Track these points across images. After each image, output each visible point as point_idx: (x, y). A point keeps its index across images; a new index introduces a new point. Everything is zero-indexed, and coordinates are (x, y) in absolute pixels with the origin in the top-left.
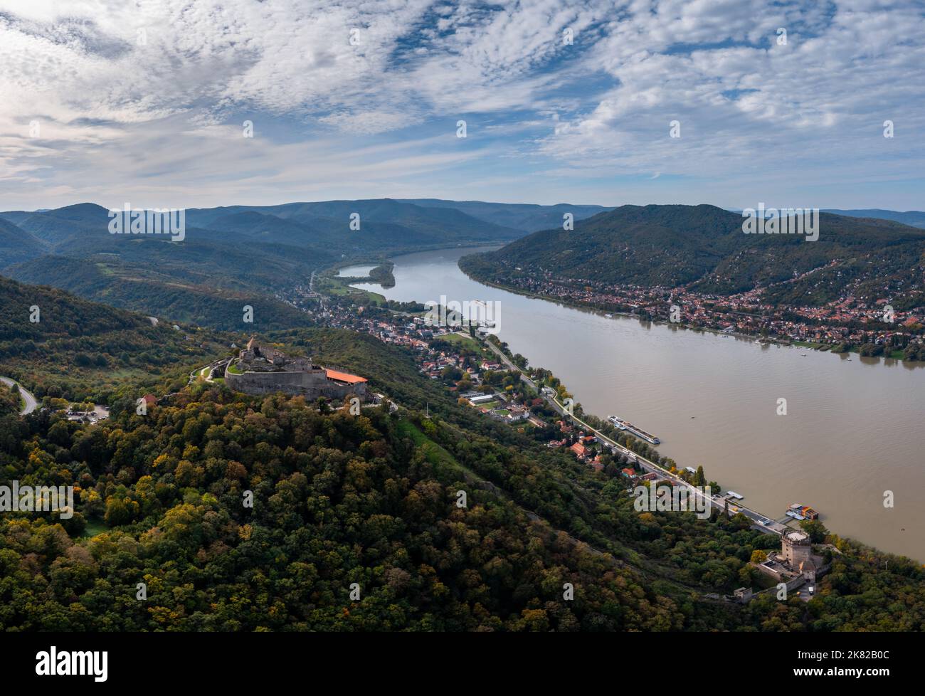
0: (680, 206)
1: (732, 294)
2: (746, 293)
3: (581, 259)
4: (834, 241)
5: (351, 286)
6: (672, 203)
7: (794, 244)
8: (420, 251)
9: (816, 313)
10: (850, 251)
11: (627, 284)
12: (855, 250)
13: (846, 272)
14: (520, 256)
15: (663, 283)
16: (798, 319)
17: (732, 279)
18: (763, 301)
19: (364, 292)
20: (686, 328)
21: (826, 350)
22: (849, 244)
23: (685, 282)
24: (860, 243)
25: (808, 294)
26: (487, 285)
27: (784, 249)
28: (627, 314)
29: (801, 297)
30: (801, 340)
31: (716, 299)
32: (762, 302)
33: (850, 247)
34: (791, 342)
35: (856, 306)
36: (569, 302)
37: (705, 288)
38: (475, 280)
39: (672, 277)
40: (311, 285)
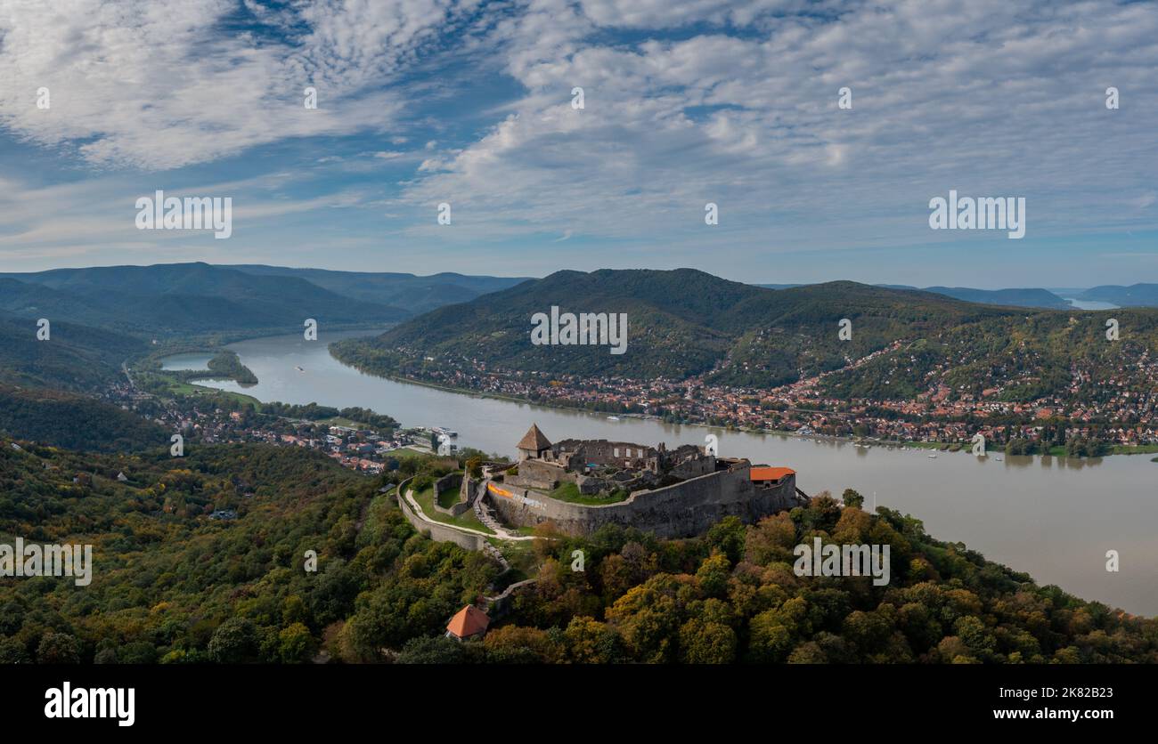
0: (646, 270)
1: (774, 388)
2: (792, 386)
3: (522, 344)
5: (193, 383)
6: (633, 268)
9: (910, 407)
10: (914, 329)
11: (610, 376)
12: (920, 329)
13: (921, 356)
14: (426, 342)
15: (665, 374)
16: (892, 415)
17: (767, 367)
18: (825, 394)
19: (220, 393)
21: (958, 450)
22: (911, 321)
23: (697, 373)
24: (926, 320)
25: (887, 385)
26: (397, 381)
28: (639, 415)
29: (877, 389)
30: (915, 440)
31: (753, 393)
32: (824, 396)
33: (912, 324)
34: (903, 443)
35: (959, 398)
37: (731, 379)
38: (372, 373)
39: (677, 366)
40: (132, 382)
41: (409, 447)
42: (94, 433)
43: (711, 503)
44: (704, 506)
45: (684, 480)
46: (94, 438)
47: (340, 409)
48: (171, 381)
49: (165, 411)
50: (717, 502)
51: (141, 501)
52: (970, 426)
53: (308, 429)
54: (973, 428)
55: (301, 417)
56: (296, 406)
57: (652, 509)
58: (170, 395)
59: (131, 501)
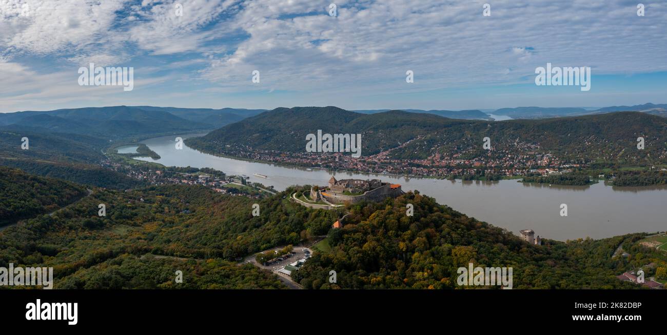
0: (313, 107)
2: (378, 154)
3: (266, 139)
4: (415, 125)
7: (393, 127)
8: (153, 137)
9: (425, 162)
12: (428, 130)
13: (428, 141)
16: (418, 166)
18: (391, 158)
19: (147, 162)
20: (359, 173)
21: (444, 179)
22: (425, 127)
24: (430, 126)
25: (415, 153)
27: (389, 130)
28: (319, 168)
29: (412, 155)
30: (427, 175)
33: (425, 129)
34: (423, 176)
35: (444, 158)
36: (278, 163)
38: (206, 153)
40: (109, 158)
41: (232, 183)
43: (383, 194)
44: (381, 194)
45: (375, 188)
47: (200, 168)
48: (125, 158)
49: (129, 171)
52: (449, 169)
53: (190, 177)
55: (185, 172)
56: (182, 167)
58: (127, 164)
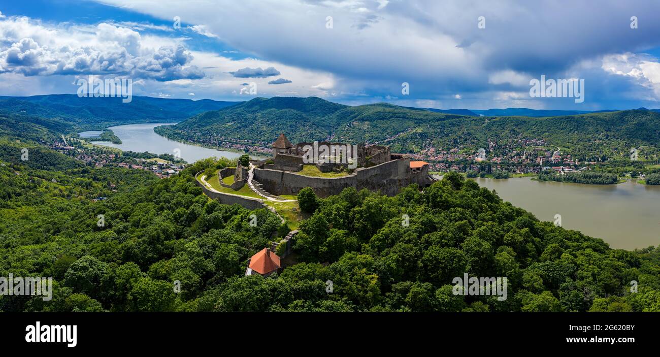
3: (240, 128)
4: (405, 118)
5: (92, 143)
7: (381, 119)
22: (416, 119)
26: (184, 143)
27: (375, 122)
40: (66, 142)
42: (46, 162)
43: (393, 178)
44: (391, 180)
45: (376, 165)
46: (46, 165)
47: (158, 155)
48: (83, 142)
49: (80, 154)
50: (396, 178)
51: (61, 191)
52: (447, 165)
53: (144, 163)
54: (448, 166)
55: (140, 157)
56: (139, 153)
57: (367, 180)
58: (81, 148)
59: (57, 191)
